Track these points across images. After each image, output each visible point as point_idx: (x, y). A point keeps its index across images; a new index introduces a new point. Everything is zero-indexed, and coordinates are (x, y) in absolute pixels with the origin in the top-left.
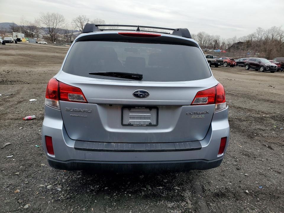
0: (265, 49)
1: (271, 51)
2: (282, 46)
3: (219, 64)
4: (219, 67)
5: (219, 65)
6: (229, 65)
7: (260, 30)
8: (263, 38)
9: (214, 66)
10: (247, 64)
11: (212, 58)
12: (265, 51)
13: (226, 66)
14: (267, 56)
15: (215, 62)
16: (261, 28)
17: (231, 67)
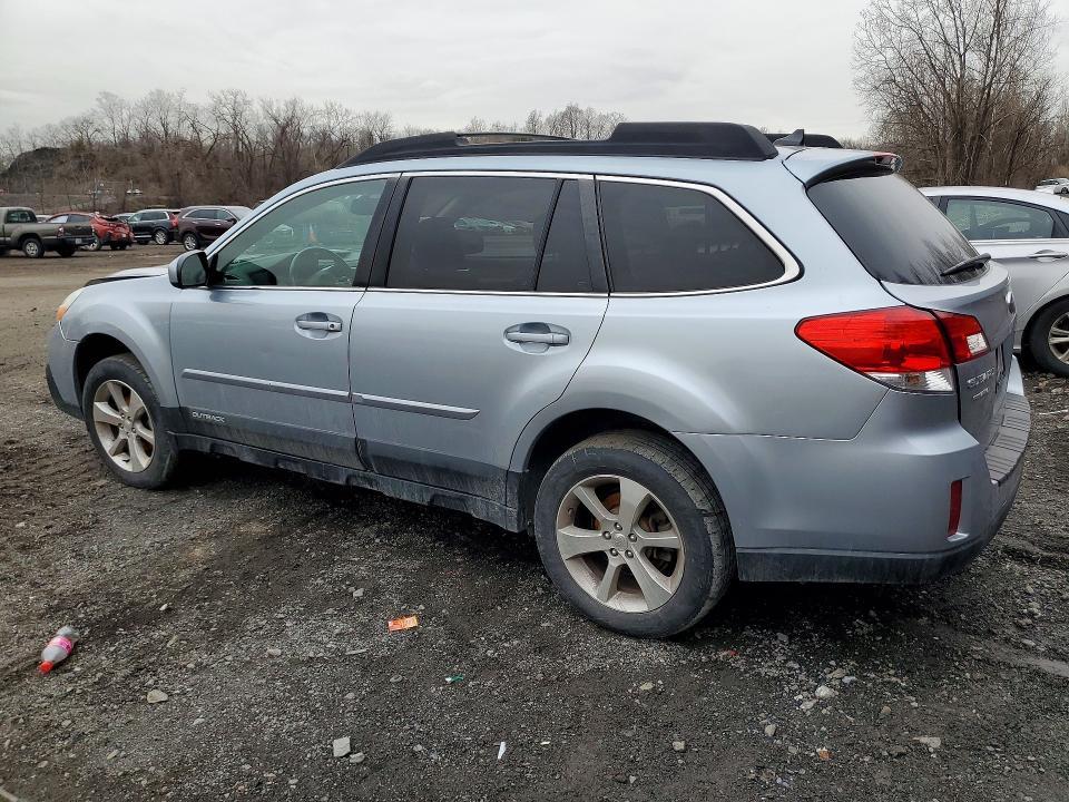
0: (155, 171)
1: (179, 180)
2: (208, 160)
3: (78, 241)
4: (76, 253)
5: (77, 247)
6: (105, 244)
7: (111, 104)
8: (134, 134)
9: (55, 254)
10: (187, 232)
11: (34, 220)
12: (159, 180)
13: (98, 249)
14: (172, 198)
15: (61, 236)
16: (113, 96)
17: (114, 249)
